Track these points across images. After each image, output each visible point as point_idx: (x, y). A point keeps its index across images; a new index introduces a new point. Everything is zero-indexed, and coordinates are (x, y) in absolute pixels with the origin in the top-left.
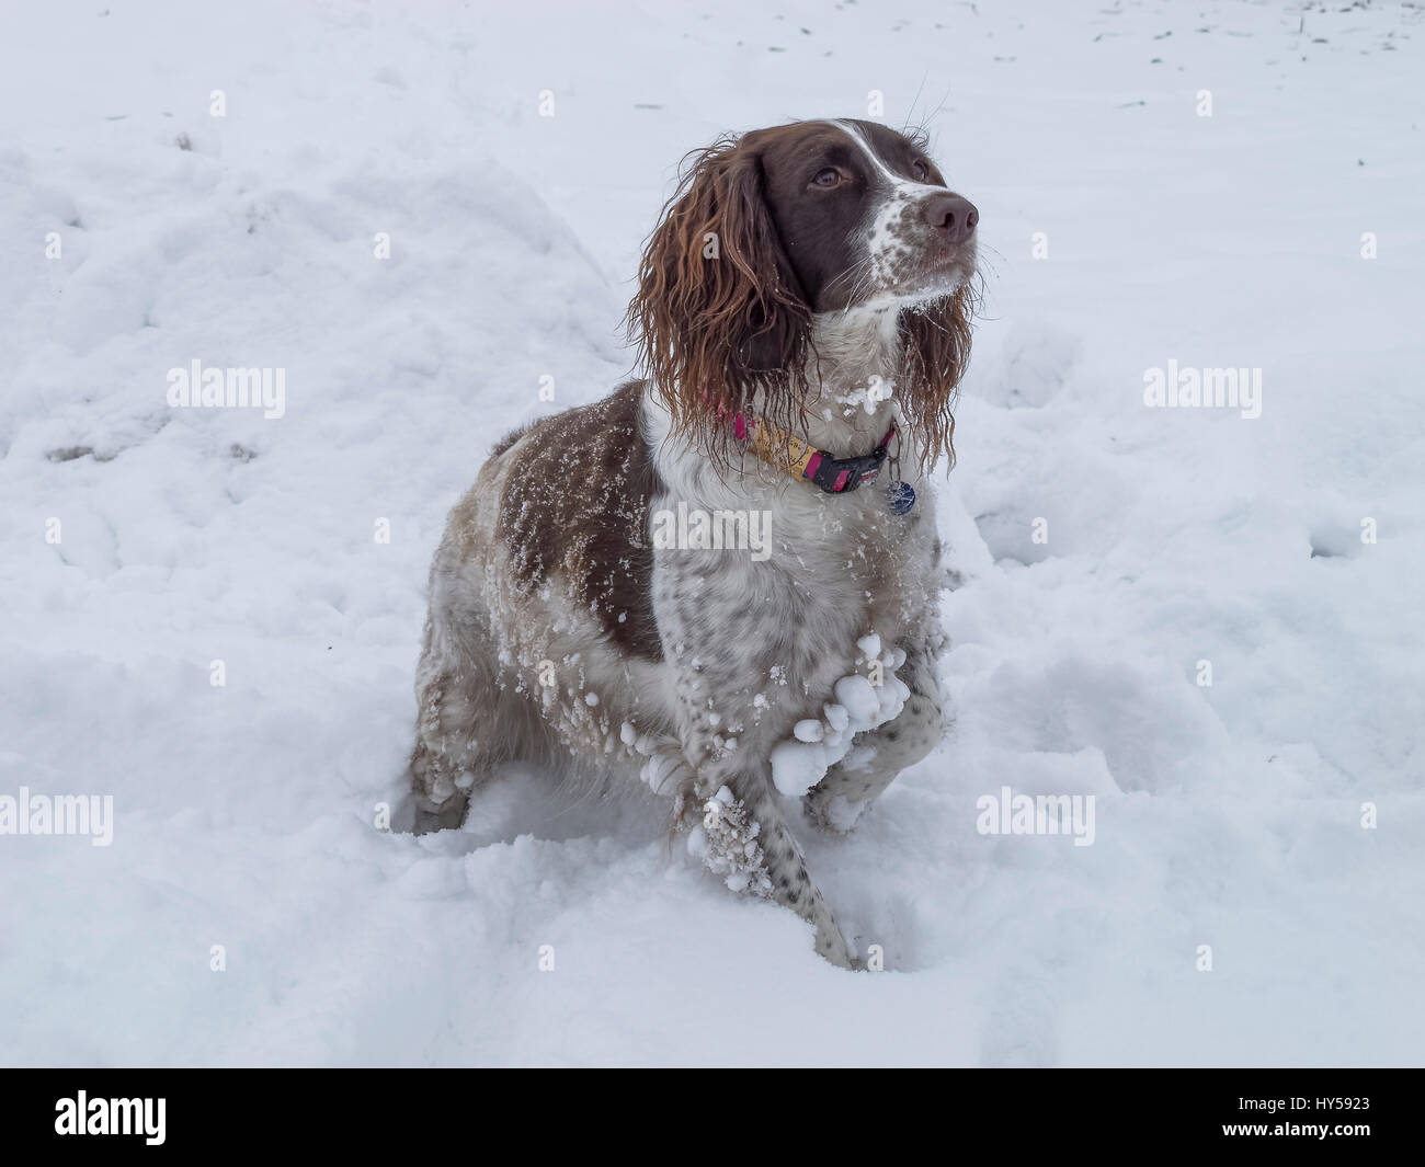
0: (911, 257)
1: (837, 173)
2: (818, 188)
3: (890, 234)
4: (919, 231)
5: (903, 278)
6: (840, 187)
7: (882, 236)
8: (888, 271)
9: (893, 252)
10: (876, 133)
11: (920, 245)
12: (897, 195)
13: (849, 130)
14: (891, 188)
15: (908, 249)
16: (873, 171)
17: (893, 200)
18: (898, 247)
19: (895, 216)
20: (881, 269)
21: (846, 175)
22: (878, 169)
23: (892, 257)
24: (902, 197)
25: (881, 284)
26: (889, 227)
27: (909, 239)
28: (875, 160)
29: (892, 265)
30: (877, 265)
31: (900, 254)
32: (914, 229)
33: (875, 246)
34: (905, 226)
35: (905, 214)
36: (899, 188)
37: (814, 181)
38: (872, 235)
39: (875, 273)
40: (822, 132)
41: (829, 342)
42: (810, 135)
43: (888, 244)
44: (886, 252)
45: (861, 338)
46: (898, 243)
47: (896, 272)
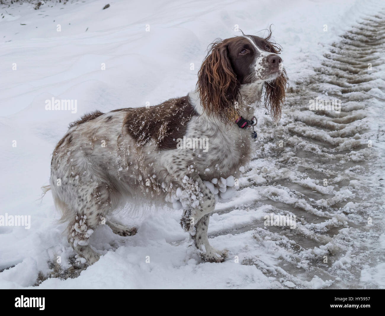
0: (265, 71)
1: (246, 51)
2: (242, 54)
3: (260, 65)
4: (267, 64)
5: (263, 76)
6: (247, 54)
7: (258, 66)
8: (260, 74)
9: (261, 70)
10: (256, 39)
11: (267, 67)
12: (261, 55)
13: (249, 39)
14: (259, 54)
15: (264, 69)
16: (255, 49)
17: (260, 57)
18: (262, 68)
19: (261, 61)
20: (258, 74)
21: (248, 51)
22: (256, 49)
23: (261, 71)
24: (262, 56)
25: (258, 78)
26: (259, 63)
27: (264, 66)
28: (256, 46)
29: (261, 73)
30: (257, 73)
31: (262, 70)
32: (265, 64)
33: (256, 68)
34: (263, 63)
35: (263, 60)
36: (261, 54)
37: (240, 53)
38: (255, 66)
39: (256, 75)
40: (242, 40)
41: (246, 91)
42: (239, 41)
43: (259, 68)
44: (259, 70)
45: (254, 90)
46: (262, 67)
47: (262, 75)
